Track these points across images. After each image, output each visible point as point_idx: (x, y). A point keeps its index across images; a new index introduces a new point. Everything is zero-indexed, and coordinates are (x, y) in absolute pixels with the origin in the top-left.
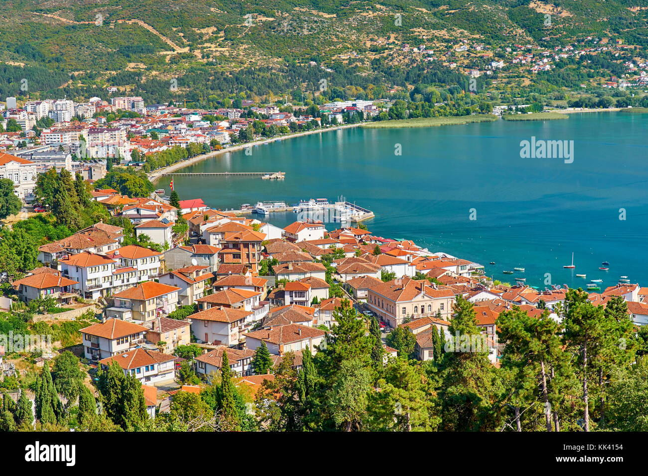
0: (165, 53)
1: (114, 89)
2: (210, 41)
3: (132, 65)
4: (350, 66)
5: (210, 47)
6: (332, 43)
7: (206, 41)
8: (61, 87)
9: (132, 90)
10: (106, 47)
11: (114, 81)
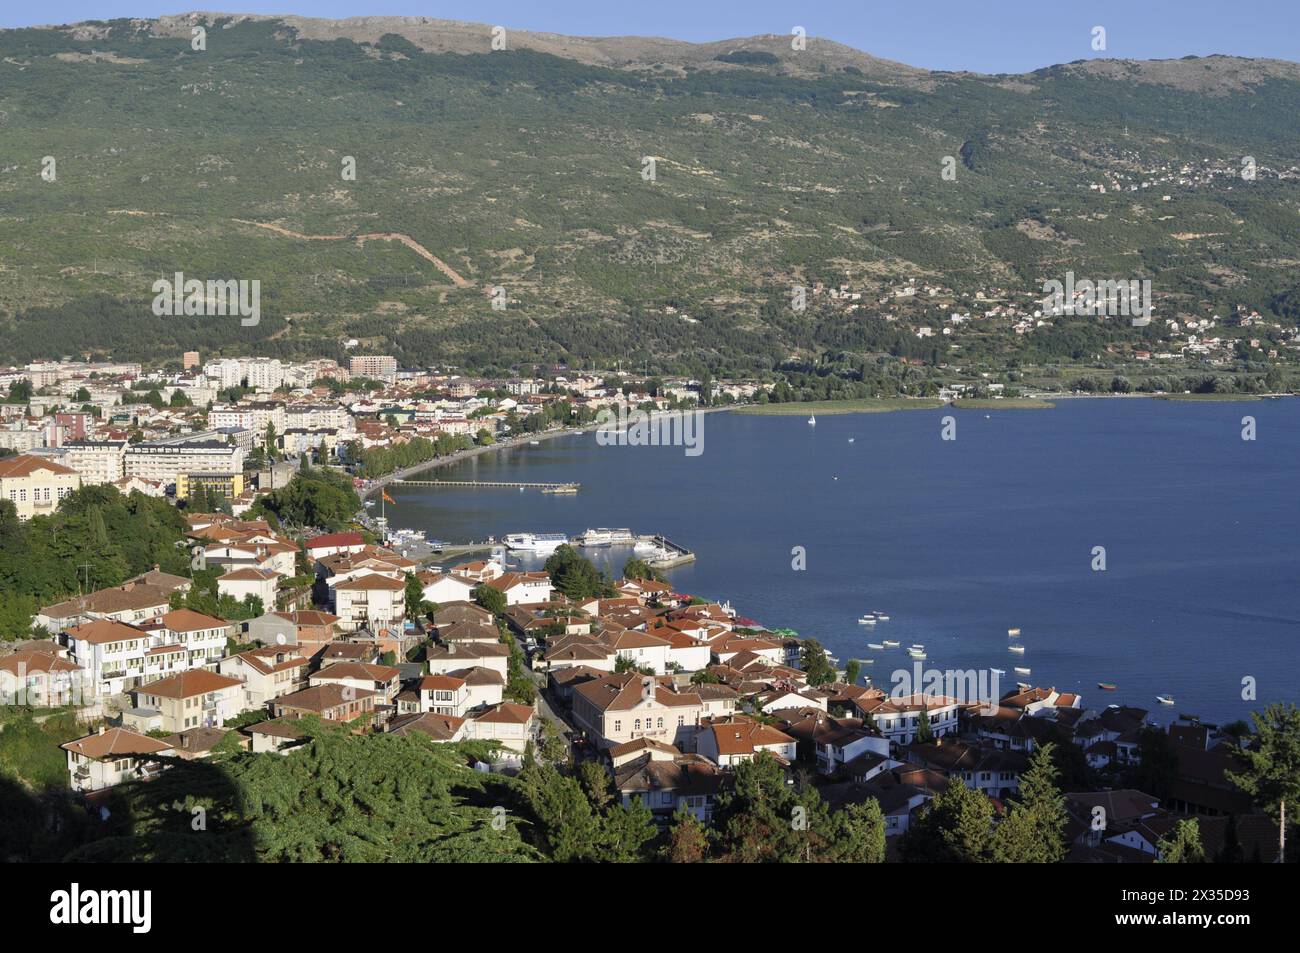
0: (439, 287)
1: (354, 342)
2: (512, 270)
3: (387, 305)
4: (729, 315)
5: (510, 280)
6: (703, 279)
7: (506, 270)
8: (272, 338)
9: (381, 345)
10: (348, 276)
11: (353, 330)
